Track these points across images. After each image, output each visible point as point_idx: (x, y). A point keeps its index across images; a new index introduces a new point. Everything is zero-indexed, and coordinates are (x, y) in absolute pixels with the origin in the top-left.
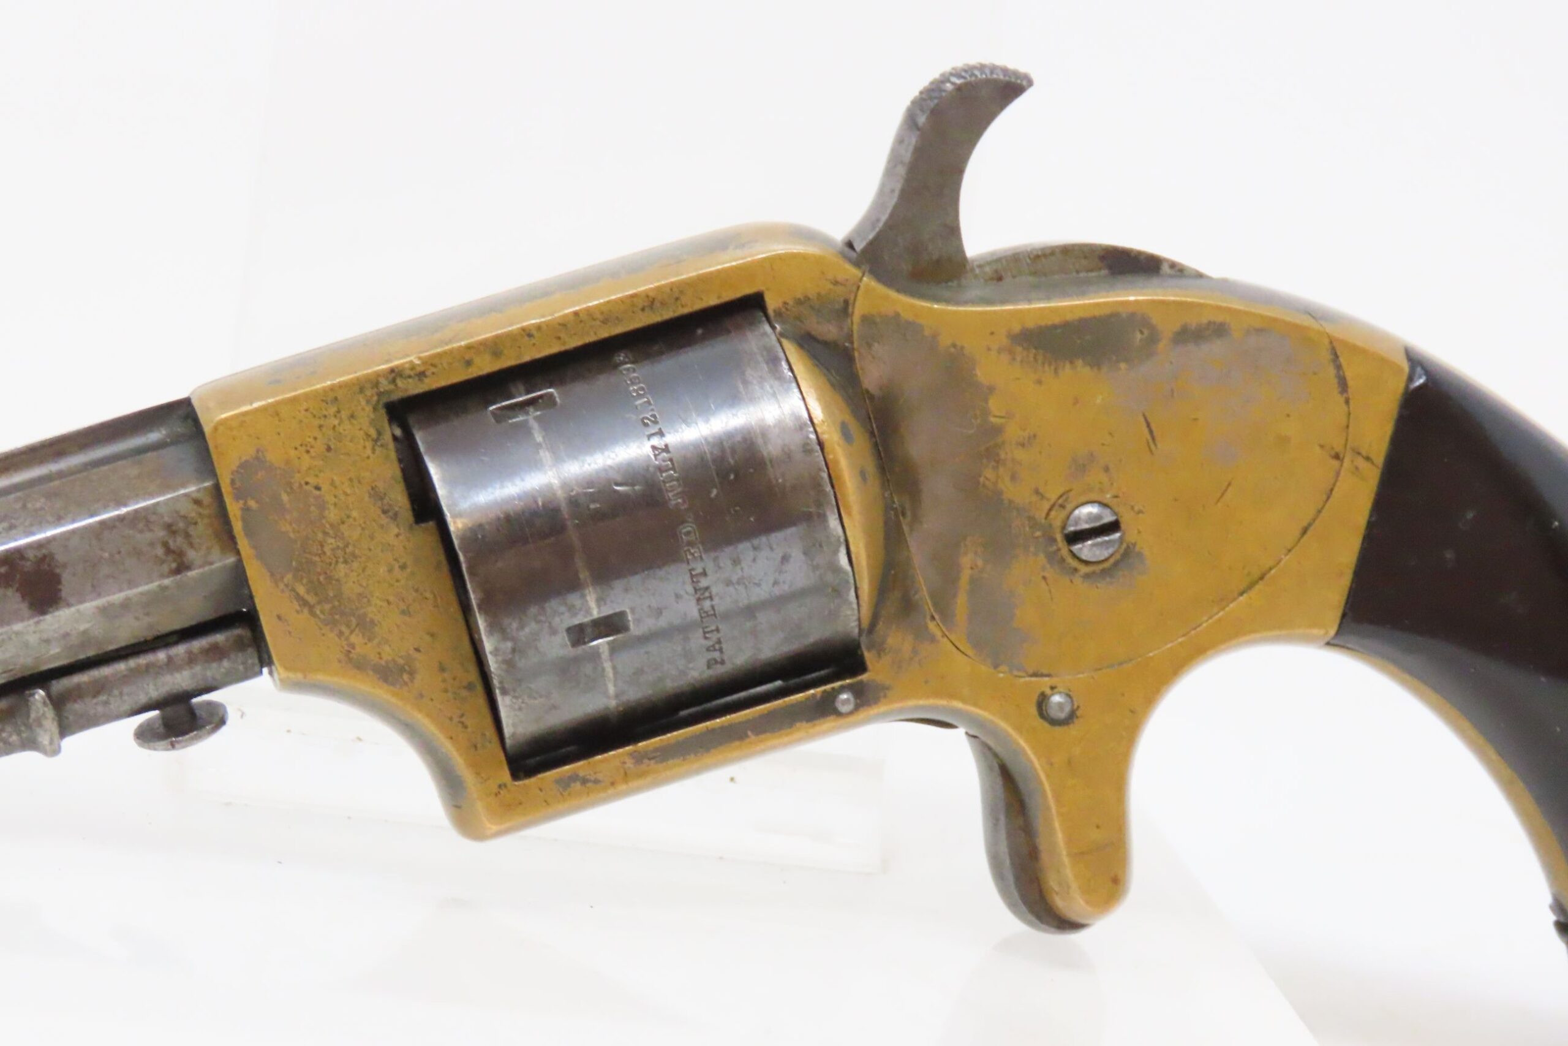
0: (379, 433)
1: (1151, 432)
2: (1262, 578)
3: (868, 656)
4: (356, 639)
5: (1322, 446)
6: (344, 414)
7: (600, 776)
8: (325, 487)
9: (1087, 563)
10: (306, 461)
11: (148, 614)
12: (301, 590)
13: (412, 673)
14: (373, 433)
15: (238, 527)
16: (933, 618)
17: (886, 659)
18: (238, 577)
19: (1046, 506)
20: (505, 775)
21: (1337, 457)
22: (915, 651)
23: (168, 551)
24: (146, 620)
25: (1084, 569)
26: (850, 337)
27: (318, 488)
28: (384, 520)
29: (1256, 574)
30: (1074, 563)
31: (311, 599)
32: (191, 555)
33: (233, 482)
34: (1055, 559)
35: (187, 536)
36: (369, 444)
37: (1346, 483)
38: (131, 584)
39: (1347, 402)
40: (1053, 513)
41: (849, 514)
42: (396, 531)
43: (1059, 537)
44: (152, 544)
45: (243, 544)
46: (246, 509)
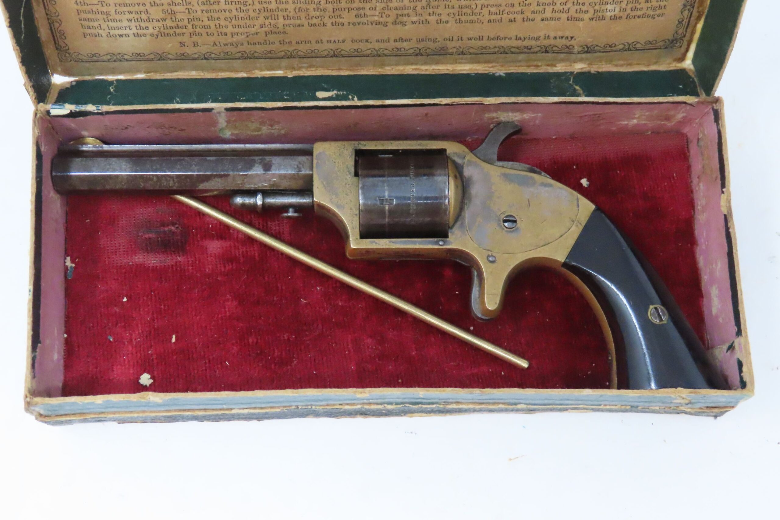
0: (352, 155)
1: (529, 204)
2: (548, 244)
3: (450, 234)
4: (334, 197)
5: (570, 218)
6: (345, 149)
7: (380, 243)
8: (337, 163)
9: (506, 228)
10: (334, 156)
11: (290, 181)
12: (325, 183)
13: (344, 208)
14: (351, 154)
15: (314, 165)
16: (467, 230)
17: (454, 236)
18: (311, 178)
19: (500, 213)
20: (359, 237)
21: (573, 221)
22: (461, 236)
23: (298, 167)
24: (289, 183)
25: (506, 229)
26: (464, 163)
27: (335, 162)
28: (348, 173)
29: (547, 242)
30: (504, 228)
31: (326, 185)
32: (302, 169)
33: (316, 156)
34: (499, 225)
35: (303, 165)
36: (349, 157)
37: (574, 228)
38: (287, 171)
39: (578, 210)
40: (502, 215)
41: (451, 192)
42: (349, 176)
43: (502, 221)
44: (295, 165)
45: (314, 169)
46: (317, 162)
